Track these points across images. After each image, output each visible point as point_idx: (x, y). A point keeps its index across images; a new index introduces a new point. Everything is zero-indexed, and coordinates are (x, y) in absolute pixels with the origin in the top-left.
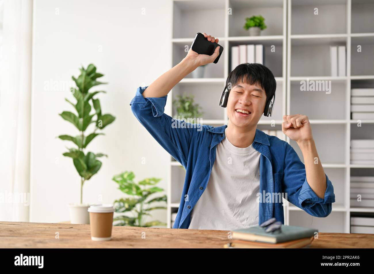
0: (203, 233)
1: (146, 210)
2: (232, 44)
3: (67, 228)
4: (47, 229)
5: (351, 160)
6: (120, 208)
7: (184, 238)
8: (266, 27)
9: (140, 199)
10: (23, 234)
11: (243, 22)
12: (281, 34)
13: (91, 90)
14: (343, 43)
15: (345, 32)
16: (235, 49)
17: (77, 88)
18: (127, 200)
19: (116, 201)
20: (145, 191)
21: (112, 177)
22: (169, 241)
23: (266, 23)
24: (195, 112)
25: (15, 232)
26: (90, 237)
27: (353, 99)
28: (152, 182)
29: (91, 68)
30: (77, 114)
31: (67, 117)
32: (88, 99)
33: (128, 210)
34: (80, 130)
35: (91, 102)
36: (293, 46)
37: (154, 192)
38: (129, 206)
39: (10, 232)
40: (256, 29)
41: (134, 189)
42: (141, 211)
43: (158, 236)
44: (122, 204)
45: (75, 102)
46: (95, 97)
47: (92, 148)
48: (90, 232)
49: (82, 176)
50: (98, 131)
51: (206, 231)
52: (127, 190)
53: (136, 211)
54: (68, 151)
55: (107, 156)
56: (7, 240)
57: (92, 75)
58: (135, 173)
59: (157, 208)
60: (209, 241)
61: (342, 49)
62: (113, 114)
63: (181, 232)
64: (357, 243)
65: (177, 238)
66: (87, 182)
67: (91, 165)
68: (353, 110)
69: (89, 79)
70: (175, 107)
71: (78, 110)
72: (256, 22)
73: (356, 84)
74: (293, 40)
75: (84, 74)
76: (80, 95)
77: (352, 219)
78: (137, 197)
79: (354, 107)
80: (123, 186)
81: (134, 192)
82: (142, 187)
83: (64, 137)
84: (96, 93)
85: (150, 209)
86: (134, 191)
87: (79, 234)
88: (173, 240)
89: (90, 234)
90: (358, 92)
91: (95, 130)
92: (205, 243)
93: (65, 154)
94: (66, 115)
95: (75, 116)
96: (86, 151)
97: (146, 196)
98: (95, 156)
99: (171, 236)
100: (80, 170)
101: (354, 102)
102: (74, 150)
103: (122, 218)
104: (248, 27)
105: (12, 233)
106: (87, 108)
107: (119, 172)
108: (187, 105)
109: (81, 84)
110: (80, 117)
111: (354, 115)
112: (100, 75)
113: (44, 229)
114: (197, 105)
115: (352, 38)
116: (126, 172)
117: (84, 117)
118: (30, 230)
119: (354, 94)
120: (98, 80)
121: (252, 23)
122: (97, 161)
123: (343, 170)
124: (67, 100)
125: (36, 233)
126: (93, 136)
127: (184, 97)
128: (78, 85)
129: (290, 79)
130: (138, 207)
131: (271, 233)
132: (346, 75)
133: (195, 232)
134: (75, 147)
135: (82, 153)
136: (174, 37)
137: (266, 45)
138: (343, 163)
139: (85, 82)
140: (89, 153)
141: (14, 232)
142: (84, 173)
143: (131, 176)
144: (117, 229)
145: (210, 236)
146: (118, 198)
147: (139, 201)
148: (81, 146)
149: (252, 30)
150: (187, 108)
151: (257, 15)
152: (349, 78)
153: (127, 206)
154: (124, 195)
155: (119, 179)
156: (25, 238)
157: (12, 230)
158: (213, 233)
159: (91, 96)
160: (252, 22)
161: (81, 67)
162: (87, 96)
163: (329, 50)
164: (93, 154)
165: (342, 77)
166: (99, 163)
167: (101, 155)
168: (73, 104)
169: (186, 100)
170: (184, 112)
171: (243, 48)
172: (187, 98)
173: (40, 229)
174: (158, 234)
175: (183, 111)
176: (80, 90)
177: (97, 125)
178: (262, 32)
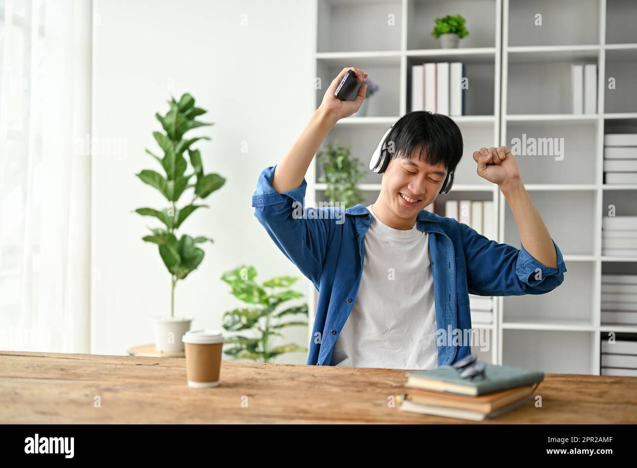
0: (363, 374)
1: (275, 327)
2: (413, 62)
3: (150, 365)
4: (119, 366)
5: (603, 249)
6: (234, 323)
7: (333, 382)
8: (467, 33)
9: (265, 309)
10: (82, 376)
11: (431, 26)
12: (493, 45)
13: (188, 136)
14: (592, 60)
15: (597, 42)
16: (417, 70)
17: (165, 133)
18: (245, 312)
19: (227, 314)
20: (273, 296)
21: (221, 275)
22: (310, 387)
23: (467, 26)
24: (353, 172)
25: (69, 371)
26: (186, 381)
27: (608, 150)
28: (285, 283)
29: (187, 100)
30: (164, 174)
31: (149, 180)
32: (182, 150)
33: (247, 326)
34: (169, 200)
35: (186, 155)
36: (510, 64)
37: (287, 299)
38: (248, 320)
39: (61, 372)
40: (452, 36)
41: (256, 294)
42: (267, 329)
43: (292, 379)
44: (237, 317)
45: (161, 154)
46: (193, 147)
47: (188, 229)
48: (185, 371)
49: (173, 273)
50: (199, 201)
51: (369, 370)
52: (244, 296)
53: (260, 329)
54: (151, 234)
55: (212, 241)
56: (56, 385)
57: (188, 112)
58: (257, 268)
59: (293, 324)
60: (374, 388)
61: (591, 69)
62: (223, 173)
63: (329, 372)
64: (605, 392)
65: (322, 383)
66: (180, 283)
67: (187, 256)
68: (607, 169)
69: (183, 118)
70: (322, 163)
71: (167, 169)
72: (453, 26)
73: (612, 127)
74: (510, 55)
75: (176, 109)
76: (170, 143)
77: (604, 343)
78: (261, 307)
79: (608, 163)
80: (238, 290)
81: (256, 299)
82: (269, 292)
83: (144, 211)
84: (195, 140)
85: (282, 326)
86: (256, 297)
87: (168, 375)
88: (316, 386)
89: (185, 376)
90: (616, 139)
91: (194, 200)
92: (367, 391)
93: (147, 239)
94: (147, 176)
95: (161, 177)
96: (178, 234)
97: (275, 305)
98: (194, 241)
99: (313, 379)
100: (169, 264)
101: (608, 156)
102: (160, 232)
103: (237, 339)
104: (438, 33)
105: (64, 373)
106: (181, 164)
107: (232, 267)
108: (340, 159)
109: (170, 125)
110: (169, 178)
111: (609, 177)
112: (201, 112)
113: (114, 366)
114: (356, 160)
115: (608, 52)
116: (243, 267)
117: (175, 179)
118: (93, 369)
119: (609, 143)
120: (198, 118)
121: (445, 27)
122: (198, 249)
123: (591, 264)
124: (148, 151)
125: (102, 374)
126: (190, 209)
127: (335, 148)
128: (166, 128)
129: (506, 118)
130: (262, 322)
131: (468, 380)
132: (597, 112)
133: (351, 372)
134: (162, 226)
135: (172, 237)
136: (319, 50)
137: (467, 63)
138: (591, 253)
139: (176, 123)
140: (184, 237)
141: (66, 371)
142: (176, 269)
143: (252, 273)
144: (229, 367)
145: (375, 379)
146: (231, 309)
147: (264, 313)
148: (171, 225)
149: (446, 38)
150: (340, 165)
151: (453, 14)
152: (602, 117)
153: (244, 320)
154: (240, 304)
155: (232, 278)
156: (85, 383)
157: (64, 368)
158: (379, 374)
159: (186, 146)
160: (445, 25)
161: (170, 99)
162: (180, 146)
163: (570, 71)
164: (191, 238)
165: (590, 115)
166: (200, 252)
167: (203, 240)
168: (157, 158)
169: (339, 152)
170: (336, 171)
171: (430, 67)
172: (341, 149)
173: (108, 366)
174: (293, 375)
175: (333, 169)
176: (170, 136)
177: (196, 192)
178: (462, 41)
